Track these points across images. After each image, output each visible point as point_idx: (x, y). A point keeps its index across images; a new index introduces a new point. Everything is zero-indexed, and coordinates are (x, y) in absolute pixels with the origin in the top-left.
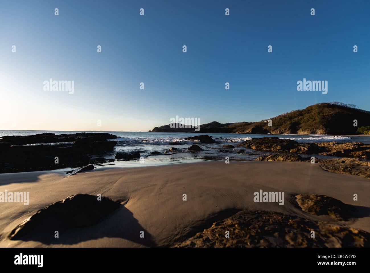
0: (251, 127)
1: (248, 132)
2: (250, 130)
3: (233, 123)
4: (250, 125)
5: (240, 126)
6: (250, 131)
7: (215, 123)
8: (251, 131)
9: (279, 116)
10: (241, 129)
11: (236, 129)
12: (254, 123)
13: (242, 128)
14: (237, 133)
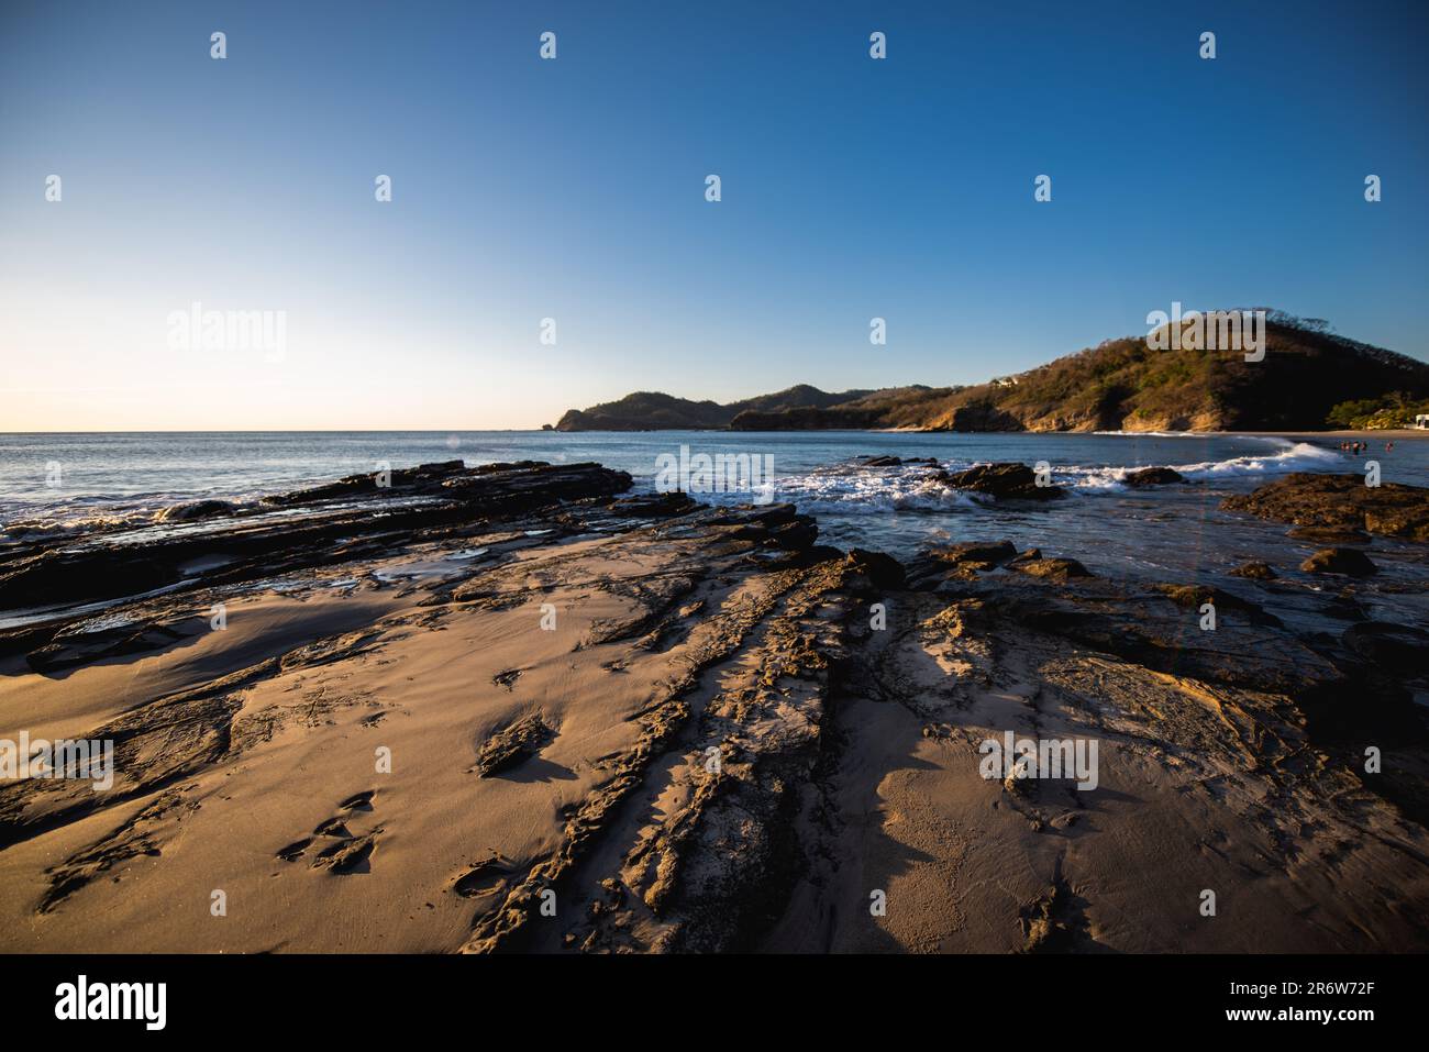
0: (952, 404)
1: (938, 424)
2: (947, 417)
3: (873, 392)
4: (947, 400)
5: (907, 403)
6: (946, 422)
7: (806, 392)
8: (950, 424)
9: (1056, 363)
10: (911, 414)
11: (890, 416)
12: (960, 390)
13: (915, 411)
14: (895, 430)
